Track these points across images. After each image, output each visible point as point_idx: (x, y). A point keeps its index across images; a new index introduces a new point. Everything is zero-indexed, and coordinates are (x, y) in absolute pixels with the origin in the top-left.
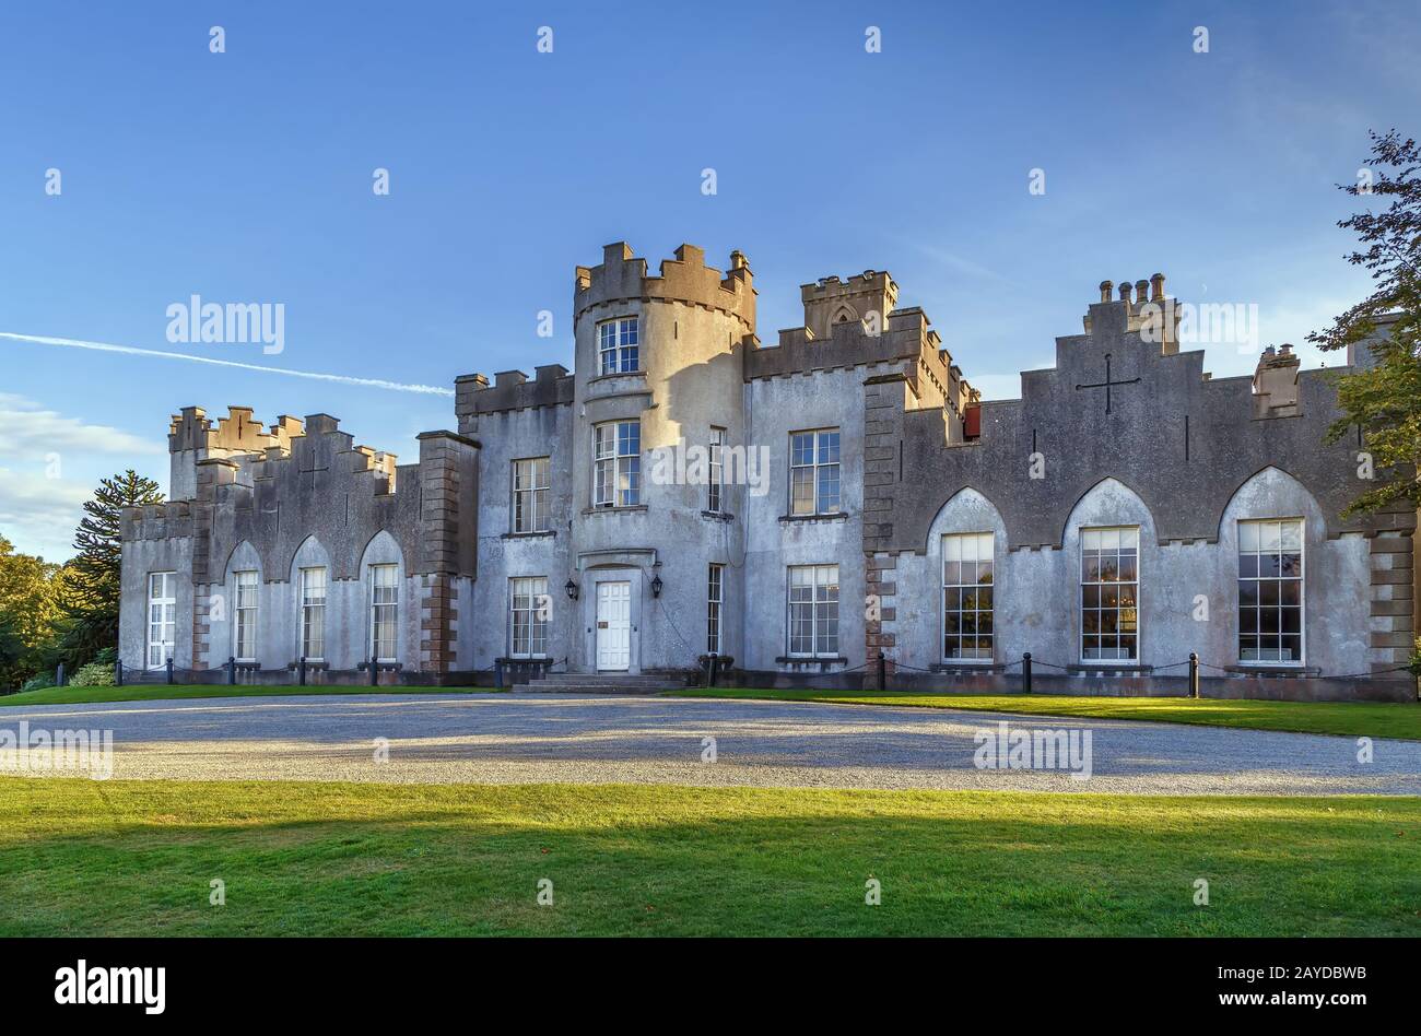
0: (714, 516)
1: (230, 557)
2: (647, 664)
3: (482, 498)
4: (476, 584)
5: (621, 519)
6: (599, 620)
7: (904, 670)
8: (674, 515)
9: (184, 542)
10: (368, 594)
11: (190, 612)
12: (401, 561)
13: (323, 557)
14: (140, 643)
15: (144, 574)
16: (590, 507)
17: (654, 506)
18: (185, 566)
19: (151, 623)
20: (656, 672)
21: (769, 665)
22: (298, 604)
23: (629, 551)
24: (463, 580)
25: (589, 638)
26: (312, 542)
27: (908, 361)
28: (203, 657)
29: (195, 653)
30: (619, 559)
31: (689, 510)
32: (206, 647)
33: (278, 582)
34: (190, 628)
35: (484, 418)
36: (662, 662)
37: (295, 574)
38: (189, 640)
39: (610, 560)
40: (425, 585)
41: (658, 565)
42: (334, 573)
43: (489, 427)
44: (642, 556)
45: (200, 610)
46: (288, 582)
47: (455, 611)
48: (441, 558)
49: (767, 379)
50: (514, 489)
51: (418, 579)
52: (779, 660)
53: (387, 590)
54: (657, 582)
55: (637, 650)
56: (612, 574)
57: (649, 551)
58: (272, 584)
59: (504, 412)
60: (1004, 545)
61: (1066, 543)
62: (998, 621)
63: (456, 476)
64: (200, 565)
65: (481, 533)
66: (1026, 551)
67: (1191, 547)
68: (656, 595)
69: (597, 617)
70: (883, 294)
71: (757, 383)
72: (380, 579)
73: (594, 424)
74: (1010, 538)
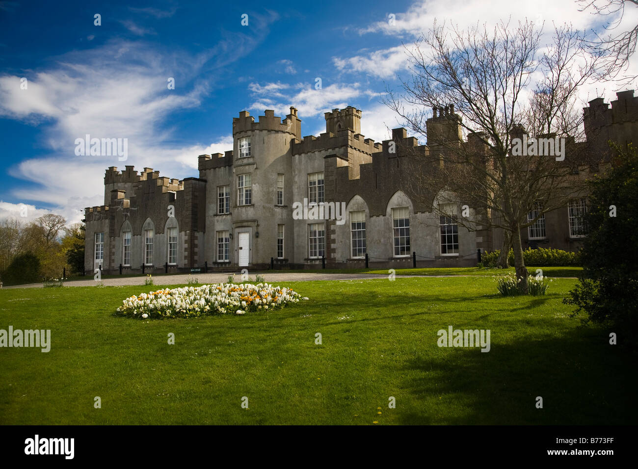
0: (279, 206)
1: (121, 226)
2: (255, 262)
3: (207, 202)
4: (205, 234)
5: (246, 209)
6: (240, 246)
7: (338, 262)
8: (264, 207)
9: (107, 221)
10: (167, 239)
11: (108, 248)
12: (178, 227)
13: (152, 226)
14: (91, 259)
15: (93, 234)
16: (236, 205)
17: (256, 205)
18: (107, 230)
19: (95, 252)
20: (257, 265)
21: (302, 262)
22: (144, 244)
23: (247, 221)
24: (200, 233)
25: (236, 253)
26: (149, 220)
27: (345, 147)
28: (113, 265)
29: (110, 263)
30: (245, 224)
31: (270, 205)
32: (113, 261)
33: (137, 235)
34: (108, 253)
35: (208, 171)
36: (260, 261)
37: (143, 232)
38: (108, 258)
39: (241, 224)
40: (186, 235)
41: (258, 226)
42: (156, 231)
43: (210, 174)
44: (253, 223)
45: (112, 246)
46: (141, 235)
47: (197, 244)
48: (190, 225)
49: (300, 154)
50: (218, 197)
51: (183, 233)
52: (305, 259)
53: (174, 238)
54: (257, 233)
55: (251, 257)
56: (243, 229)
57: (254, 221)
58: (136, 236)
59: (215, 168)
60: (368, 215)
61: (387, 213)
62: (367, 243)
63: (197, 194)
64: (112, 229)
65: (207, 215)
66: (375, 217)
67: (424, 214)
68: (257, 237)
69: (238, 245)
70: (353, 116)
71: (297, 156)
72: (172, 233)
73: (237, 175)
74: (370, 212)
